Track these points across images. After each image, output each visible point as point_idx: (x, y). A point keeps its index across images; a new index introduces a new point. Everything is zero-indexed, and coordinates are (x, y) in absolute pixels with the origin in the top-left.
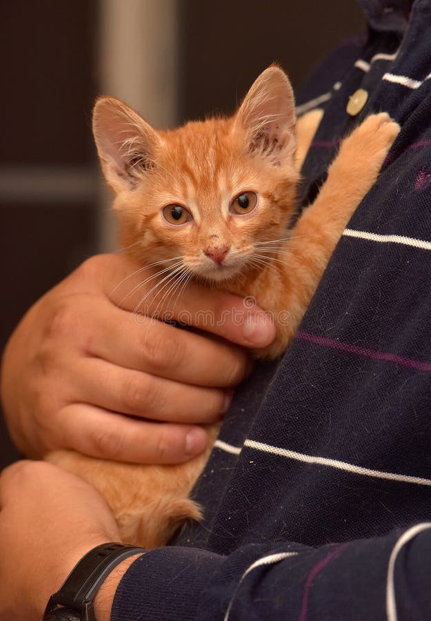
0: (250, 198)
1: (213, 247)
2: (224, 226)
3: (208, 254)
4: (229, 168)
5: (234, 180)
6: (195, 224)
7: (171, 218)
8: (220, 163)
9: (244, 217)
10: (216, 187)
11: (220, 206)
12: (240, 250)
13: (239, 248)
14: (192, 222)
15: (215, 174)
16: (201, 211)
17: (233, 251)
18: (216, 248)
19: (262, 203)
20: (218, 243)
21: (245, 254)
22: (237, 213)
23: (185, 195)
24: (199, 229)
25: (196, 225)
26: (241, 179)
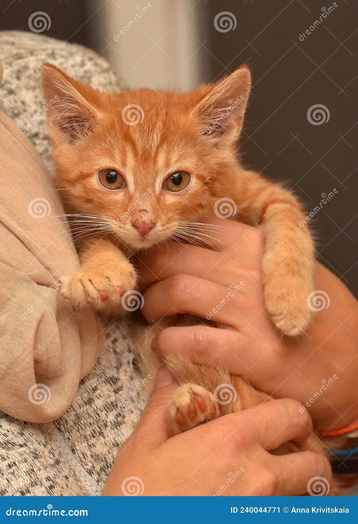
0: (184, 177)
1: (141, 220)
2: (155, 201)
3: (134, 225)
4: (172, 145)
5: (174, 157)
6: (127, 193)
7: (105, 181)
8: (164, 139)
9: (175, 195)
10: (155, 161)
11: (155, 181)
12: (165, 227)
13: (163, 225)
14: (124, 190)
15: (158, 148)
16: (136, 182)
17: (159, 227)
18: (144, 222)
19: (194, 184)
20: (146, 218)
21: (167, 232)
22: (169, 189)
23: (124, 164)
24: (130, 198)
25: (129, 193)
26: (180, 158)
